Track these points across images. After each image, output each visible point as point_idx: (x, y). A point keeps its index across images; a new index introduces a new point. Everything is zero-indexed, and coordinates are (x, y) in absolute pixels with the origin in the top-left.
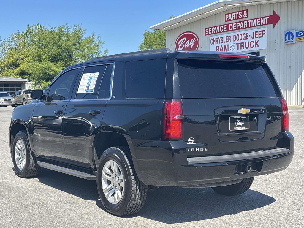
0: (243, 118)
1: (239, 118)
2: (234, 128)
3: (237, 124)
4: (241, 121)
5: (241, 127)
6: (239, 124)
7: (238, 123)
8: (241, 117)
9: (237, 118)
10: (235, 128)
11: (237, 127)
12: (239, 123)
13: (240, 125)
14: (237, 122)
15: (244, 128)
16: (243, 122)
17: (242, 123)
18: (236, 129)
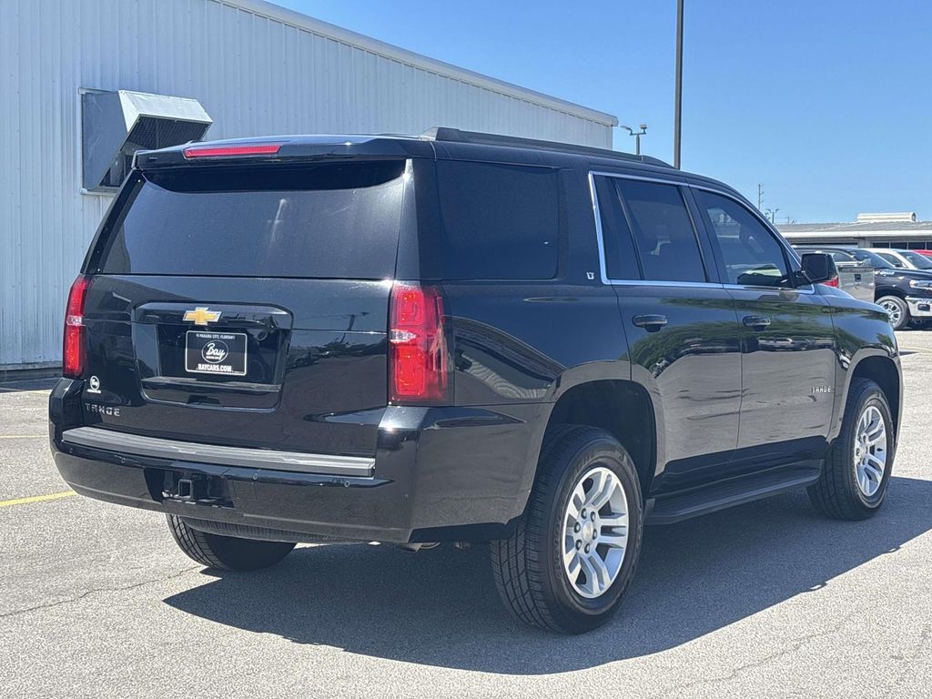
0: (226, 337)
1: (215, 337)
2: (197, 366)
3: (205, 356)
4: (219, 346)
5: (220, 364)
6: (212, 355)
7: (208, 353)
8: (222, 336)
9: (209, 336)
10: (200, 365)
11: (207, 363)
12: (213, 352)
13: (217, 358)
14: (207, 349)
15: (227, 370)
16: (225, 351)
17: (221, 354)
18: (202, 368)
